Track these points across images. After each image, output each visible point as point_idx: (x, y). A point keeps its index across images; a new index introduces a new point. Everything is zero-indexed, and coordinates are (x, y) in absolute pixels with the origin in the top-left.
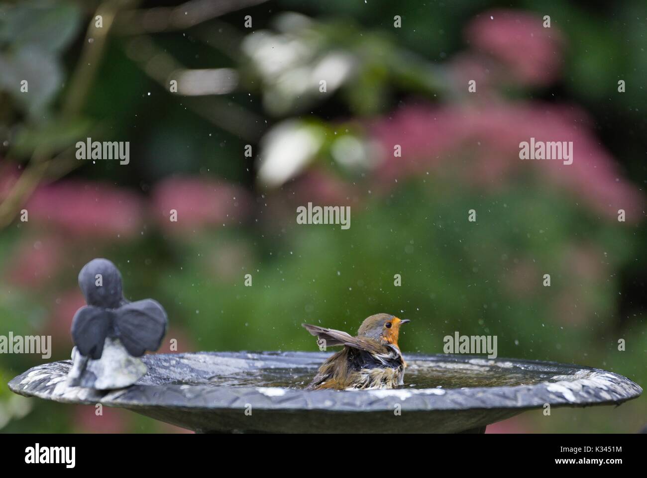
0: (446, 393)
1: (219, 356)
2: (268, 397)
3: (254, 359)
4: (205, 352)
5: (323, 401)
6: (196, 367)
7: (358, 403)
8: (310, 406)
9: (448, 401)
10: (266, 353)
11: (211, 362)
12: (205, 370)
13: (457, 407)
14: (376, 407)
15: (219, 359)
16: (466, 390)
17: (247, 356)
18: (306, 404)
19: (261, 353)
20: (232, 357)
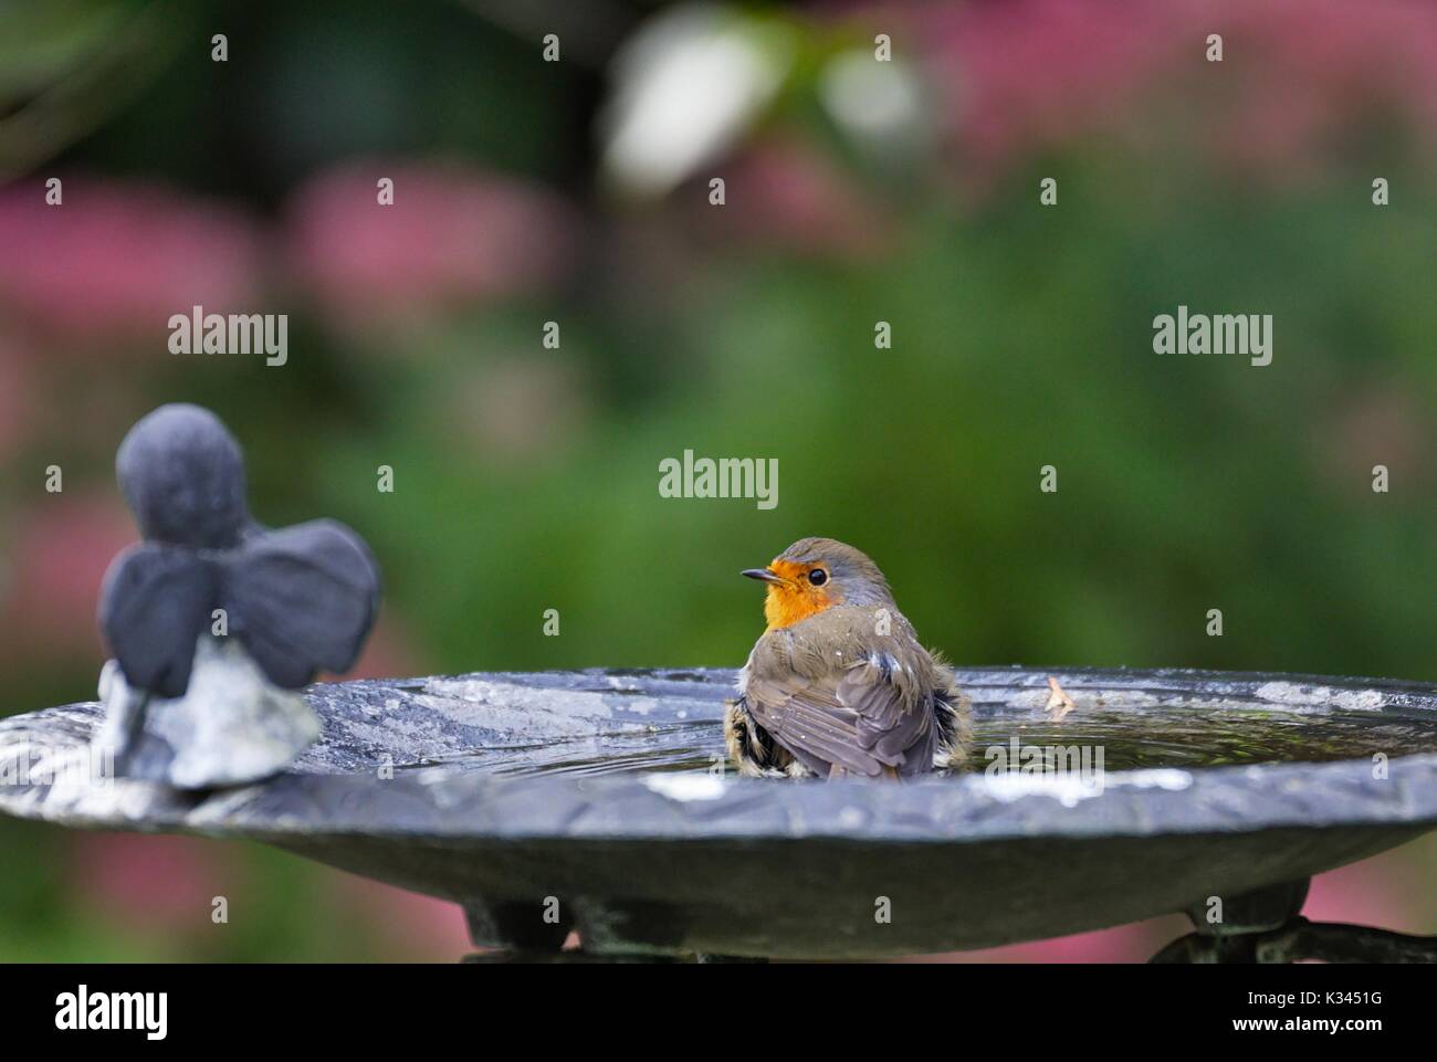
0: (1195, 784)
1: (528, 685)
2: (676, 804)
3: (626, 692)
4: (486, 674)
5: (835, 810)
6: (459, 717)
7: (938, 813)
8: (799, 826)
9: (1202, 808)
10: (661, 673)
11: (502, 702)
12: (486, 726)
13: (1227, 823)
14: (992, 827)
15: (526, 695)
16: (1255, 773)
17: (607, 683)
18: (786, 818)
19: (648, 672)
20: (562, 686)
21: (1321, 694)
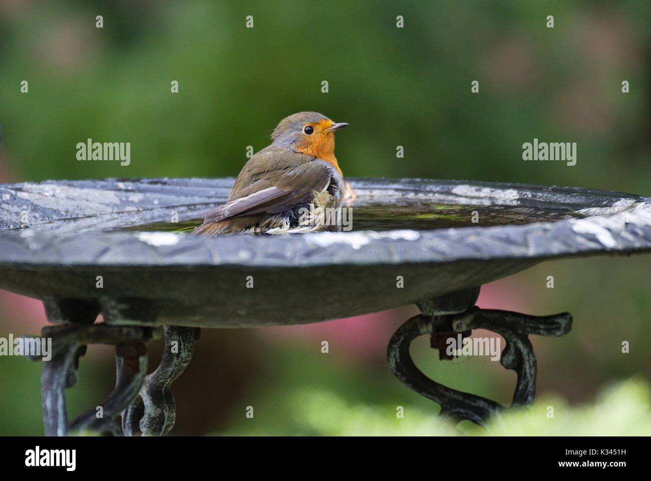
0: (421, 238)
1: (76, 187)
2: (153, 248)
3: (127, 191)
4: (55, 182)
5: (237, 251)
6: (41, 203)
7: (289, 254)
8: (217, 260)
9: (424, 249)
10: (145, 181)
11: (63, 195)
12: (55, 208)
13: (438, 258)
14: (316, 260)
15: (75, 192)
16: (452, 232)
17: (117, 186)
18: (211, 255)
19: (138, 180)
20: (94, 187)
21: (486, 191)
